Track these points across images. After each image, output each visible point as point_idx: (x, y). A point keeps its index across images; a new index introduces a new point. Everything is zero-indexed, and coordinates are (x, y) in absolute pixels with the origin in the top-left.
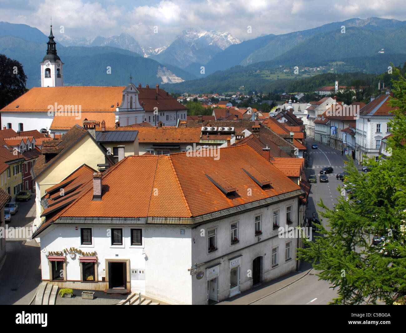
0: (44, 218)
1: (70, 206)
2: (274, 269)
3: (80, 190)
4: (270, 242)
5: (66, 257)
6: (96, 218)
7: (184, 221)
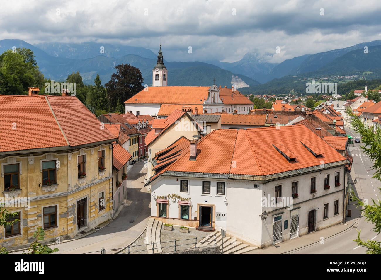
0: (154, 172)
1: (173, 163)
2: (325, 220)
3: (179, 154)
4: (322, 199)
5: (169, 201)
6: (191, 173)
7: (257, 178)
